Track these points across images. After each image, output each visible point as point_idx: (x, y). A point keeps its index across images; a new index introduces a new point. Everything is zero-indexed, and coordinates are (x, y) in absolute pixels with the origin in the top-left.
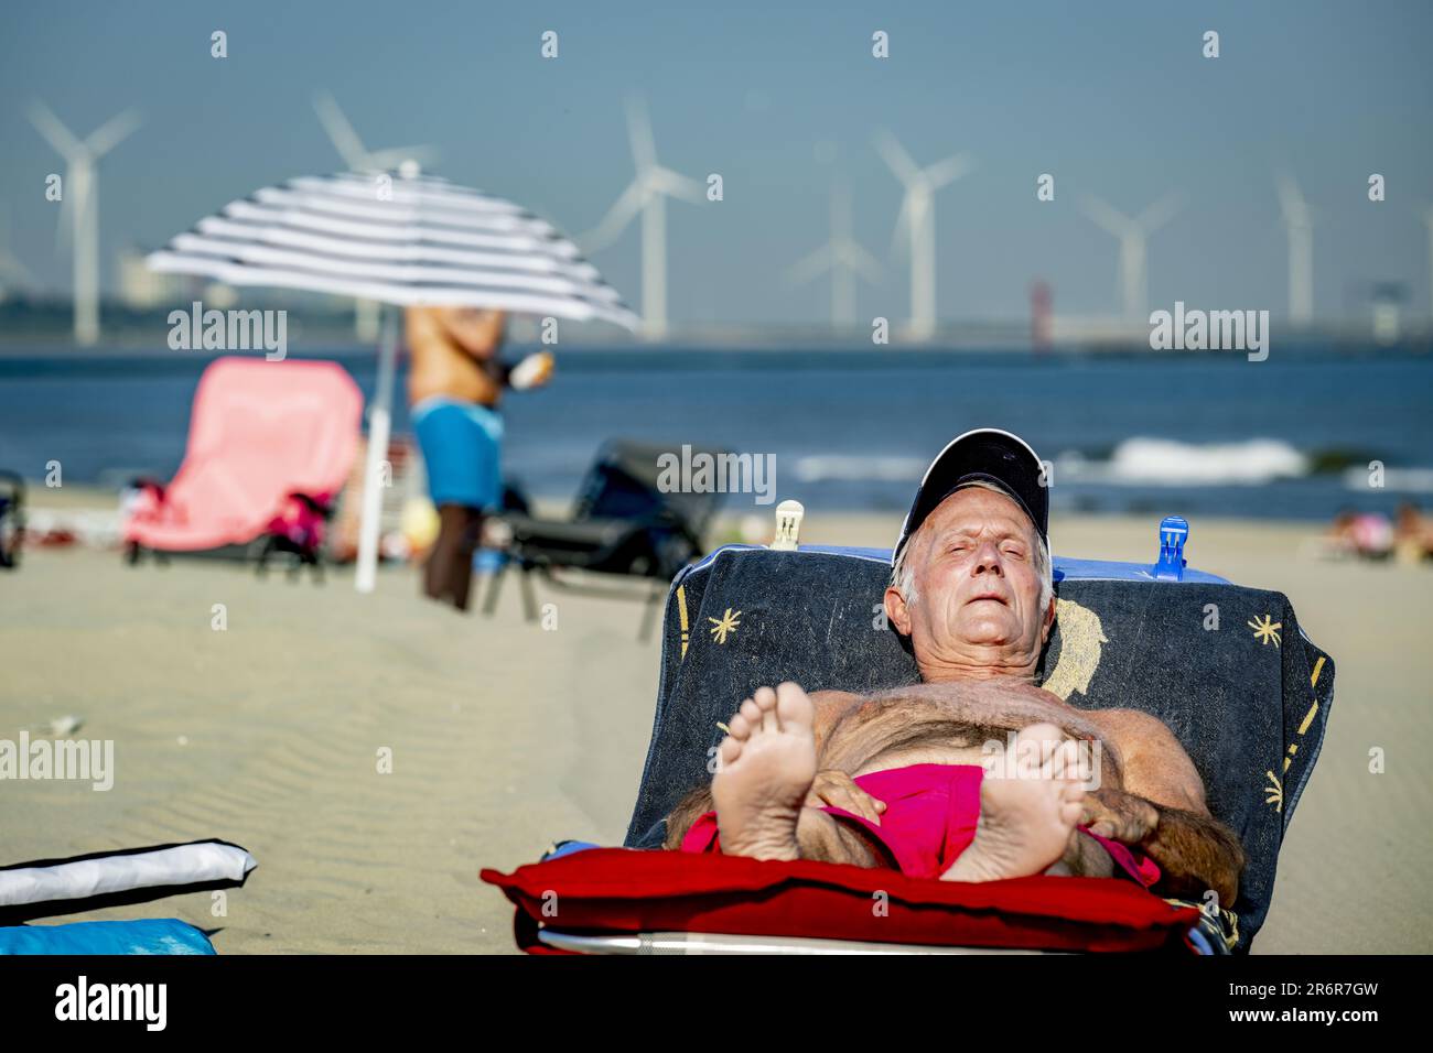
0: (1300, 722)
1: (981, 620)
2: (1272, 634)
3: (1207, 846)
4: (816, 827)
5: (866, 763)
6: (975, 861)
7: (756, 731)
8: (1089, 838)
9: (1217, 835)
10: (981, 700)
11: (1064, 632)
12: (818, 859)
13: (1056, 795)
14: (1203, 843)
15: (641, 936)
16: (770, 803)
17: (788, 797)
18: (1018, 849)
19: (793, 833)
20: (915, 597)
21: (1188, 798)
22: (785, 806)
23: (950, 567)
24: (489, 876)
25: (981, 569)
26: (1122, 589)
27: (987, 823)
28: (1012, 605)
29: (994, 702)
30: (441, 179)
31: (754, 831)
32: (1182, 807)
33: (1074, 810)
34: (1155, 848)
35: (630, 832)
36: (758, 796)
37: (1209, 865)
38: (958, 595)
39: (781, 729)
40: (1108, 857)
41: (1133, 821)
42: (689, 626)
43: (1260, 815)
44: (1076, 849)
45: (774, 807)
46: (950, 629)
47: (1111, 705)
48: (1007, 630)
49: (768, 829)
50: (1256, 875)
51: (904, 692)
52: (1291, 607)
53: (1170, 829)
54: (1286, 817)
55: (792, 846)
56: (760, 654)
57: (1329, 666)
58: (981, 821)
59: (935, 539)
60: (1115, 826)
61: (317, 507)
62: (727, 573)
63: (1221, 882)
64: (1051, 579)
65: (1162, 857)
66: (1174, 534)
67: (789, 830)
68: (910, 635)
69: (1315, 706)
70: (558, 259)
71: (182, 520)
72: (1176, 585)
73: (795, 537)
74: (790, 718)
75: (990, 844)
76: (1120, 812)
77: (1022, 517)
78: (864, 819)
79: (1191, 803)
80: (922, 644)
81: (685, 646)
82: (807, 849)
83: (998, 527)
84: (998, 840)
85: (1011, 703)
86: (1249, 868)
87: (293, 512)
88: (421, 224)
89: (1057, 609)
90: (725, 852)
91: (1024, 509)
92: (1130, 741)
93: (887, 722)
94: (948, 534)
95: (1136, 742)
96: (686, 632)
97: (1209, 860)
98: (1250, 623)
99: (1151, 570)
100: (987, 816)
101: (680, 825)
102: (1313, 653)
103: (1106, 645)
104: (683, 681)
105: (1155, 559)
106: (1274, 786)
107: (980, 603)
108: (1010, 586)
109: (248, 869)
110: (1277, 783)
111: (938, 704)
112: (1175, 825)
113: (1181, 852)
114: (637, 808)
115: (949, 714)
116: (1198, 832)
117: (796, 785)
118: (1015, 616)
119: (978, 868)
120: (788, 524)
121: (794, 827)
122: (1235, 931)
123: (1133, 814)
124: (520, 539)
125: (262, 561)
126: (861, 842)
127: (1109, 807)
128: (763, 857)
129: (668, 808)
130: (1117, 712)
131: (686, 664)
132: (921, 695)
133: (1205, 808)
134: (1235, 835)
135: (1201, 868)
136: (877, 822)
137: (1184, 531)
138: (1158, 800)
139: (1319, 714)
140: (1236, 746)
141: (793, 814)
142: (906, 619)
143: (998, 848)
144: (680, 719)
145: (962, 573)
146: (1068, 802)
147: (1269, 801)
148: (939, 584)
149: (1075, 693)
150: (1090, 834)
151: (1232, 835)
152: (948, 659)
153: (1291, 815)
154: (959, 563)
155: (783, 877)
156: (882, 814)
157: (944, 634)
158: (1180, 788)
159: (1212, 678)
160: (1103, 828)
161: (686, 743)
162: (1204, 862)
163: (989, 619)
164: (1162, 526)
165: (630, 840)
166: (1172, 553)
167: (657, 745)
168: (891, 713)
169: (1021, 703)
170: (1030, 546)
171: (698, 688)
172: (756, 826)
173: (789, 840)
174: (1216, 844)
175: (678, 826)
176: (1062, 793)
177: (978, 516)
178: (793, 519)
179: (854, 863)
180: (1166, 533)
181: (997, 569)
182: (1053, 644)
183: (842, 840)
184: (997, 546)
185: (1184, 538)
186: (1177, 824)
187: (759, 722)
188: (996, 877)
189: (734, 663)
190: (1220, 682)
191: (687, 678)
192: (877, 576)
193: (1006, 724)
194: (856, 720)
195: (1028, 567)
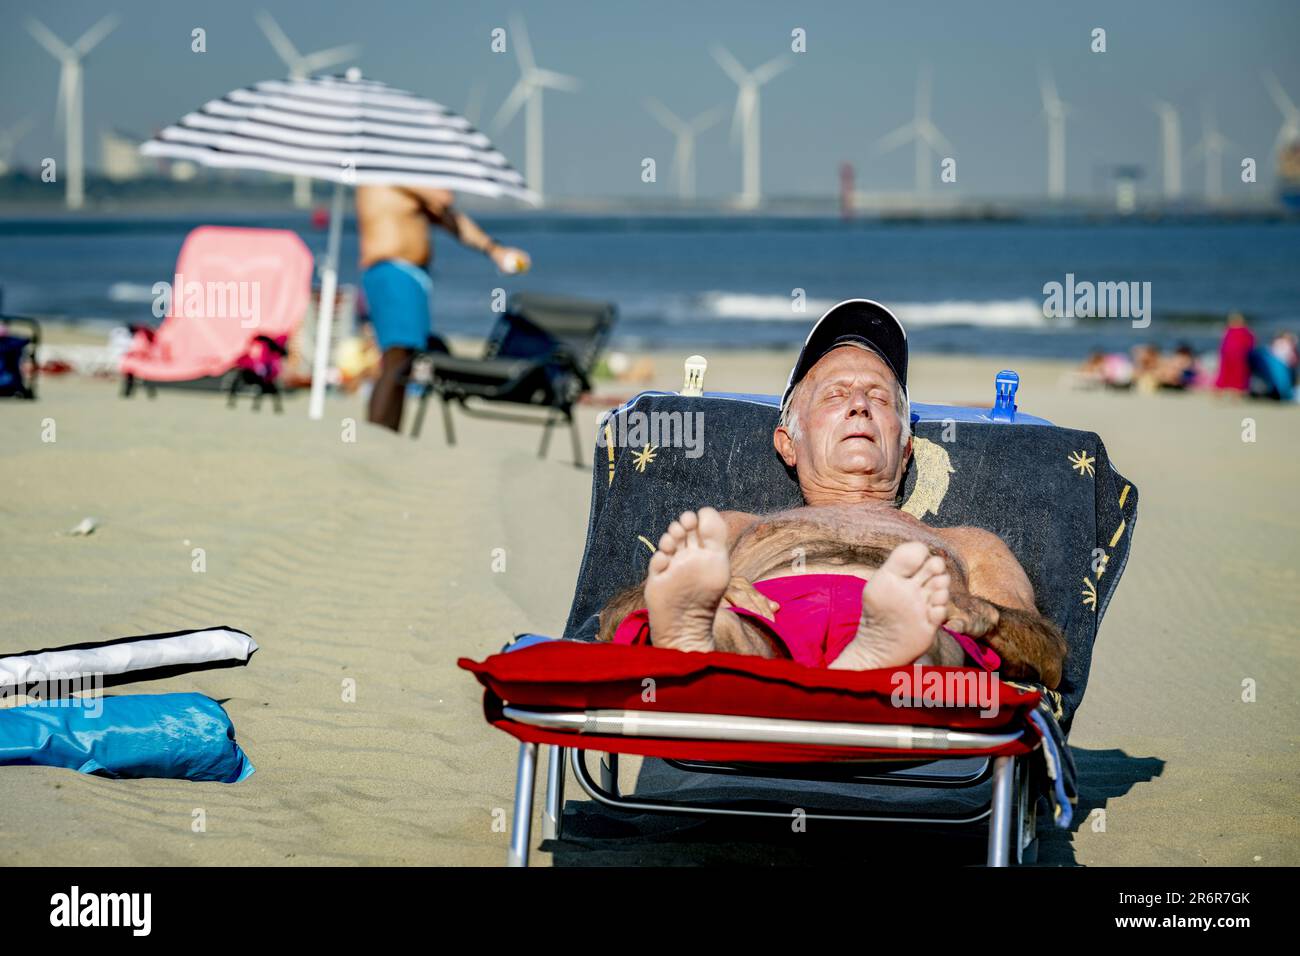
0: (1111, 537)
1: (854, 453)
2: (1088, 466)
3: (1038, 639)
4: (724, 623)
6: (857, 653)
7: (681, 547)
8: (945, 633)
9: (1045, 631)
10: (854, 521)
11: (919, 464)
12: (727, 650)
13: (925, 600)
14: (1035, 636)
15: (587, 712)
16: (692, 605)
17: (707, 601)
18: (893, 644)
19: (710, 630)
20: (799, 435)
21: (1021, 599)
22: (704, 607)
23: (828, 411)
24: (465, 663)
25: (853, 413)
27: (867, 623)
28: (878, 442)
29: (865, 522)
30: (377, 83)
31: (679, 628)
32: (1016, 607)
33: (939, 612)
34: (996, 641)
35: (569, 624)
36: (682, 599)
37: (1039, 654)
38: (834, 433)
39: (701, 545)
40: (959, 648)
41: (978, 619)
42: (615, 457)
43: (1078, 614)
44: (936, 643)
45: (693, 608)
46: (827, 460)
47: (958, 523)
48: (874, 463)
49: (690, 626)
50: (1075, 662)
51: (793, 514)
52: (1102, 444)
53: (1008, 626)
54: (1100, 615)
55: (709, 640)
56: (672, 480)
57: (1133, 493)
58: (863, 620)
59: (816, 388)
60: (965, 623)
61: (275, 346)
63: (1049, 668)
64: (909, 421)
65: (1002, 648)
66: (1007, 385)
67: (708, 627)
68: (795, 467)
69: (1123, 524)
70: (474, 148)
71: (167, 357)
72: (1009, 426)
73: (700, 386)
74: (709, 536)
75: (869, 639)
76: (969, 612)
77: (886, 371)
78: (761, 617)
79: (1023, 603)
80: (805, 473)
81: (612, 474)
82: (719, 642)
83: (867, 379)
84: (878, 636)
85: (879, 524)
86: (1069, 656)
87: (256, 351)
88: (363, 119)
89: (913, 445)
90: (654, 645)
91: (888, 364)
92: (974, 554)
93: (779, 541)
94: (826, 384)
95: (978, 554)
96: (612, 462)
97: (1038, 650)
98: (1069, 457)
99: (988, 413)
100: (868, 616)
101: (611, 620)
102: (1120, 482)
103: (954, 474)
104: (611, 502)
105: (991, 404)
106: (1089, 589)
107: (853, 440)
108: (877, 427)
109: (251, 651)
110: (1092, 588)
111: (820, 525)
112: (1013, 622)
113: (1017, 644)
114: (574, 606)
115: (828, 533)
116: (1031, 628)
117: (713, 591)
118: (880, 450)
119: (861, 660)
120: (694, 375)
121: (711, 625)
122: (1059, 707)
123: (979, 613)
124: (440, 373)
125: (234, 390)
126: (760, 636)
127: (960, 608)
128: (687, 650)
129: (598, 606)
130: (963, 530)
131: (613, 488)
132: (806, 518)
133: (1034, 607)
134: (1059, 630)
135: (1033, 657)
136: (772, 618)
137: (1015, 382)
138: (998, 603)
139: (1126, 531)
140: (1059, 556)
141: (710, 614)
142: (792, 453)
143: (878, 643)
144: (609, 533)
145: (838, 416)
146: (934, 605)
147: (1086, 601)
148: (819, 425)
149: (928, 513)
150: (945, 629)
151: (1057, 629)
152: (826, 485)
153: (1103, 613)
154: (836, 408)
155: (703, 666)
156: (776, 613)
157: (824, 466)
158: (1014, 591)
159: (1039, 502)
160: (955, 625)
161: (613, 553)
162: (1035, 652)
163: (860, 453)
164: (998, 377)
165: (569, 632)
166: (1006, 400)
167: (589, 555)
168: (781, 533)
169: (885, 524)
170: (892, 395)
171: (623, 508)
172: (680, 624)
173: (707, 636)
174: (1044, 636)
175: (611, 619)
176: (929, 599)
177: (851, 369)
178: (698, 371)
179: (755, 653)
180: (1001, 384)
181: (866, 413)
182: (911, 474)
183: (745, 634)
184: (866, 394)
185: (1015, 387)
186: (1014, 621)
187: (684, 539)
188: (875, 667)
189: (652, 487)
190: (1046, 504)
191: (614, 500)
192: (768, 418)
193: (874, 543)
194: (753, 538)
195: (891, 411)
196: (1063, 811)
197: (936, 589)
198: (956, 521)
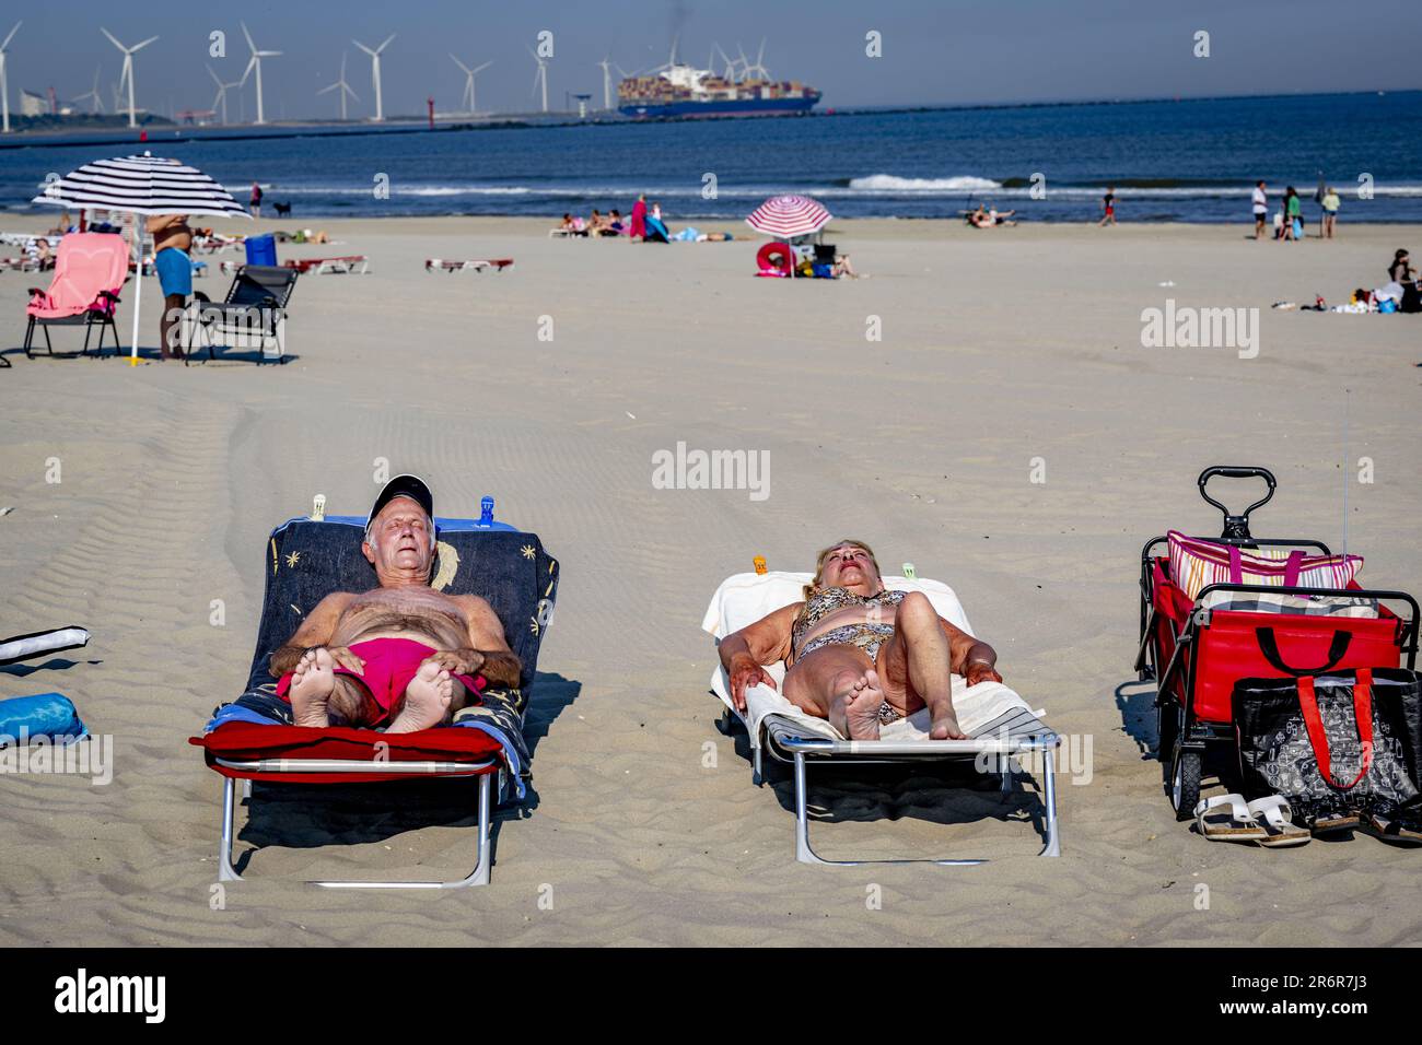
0: (546, 590)
1: (404, 559)
2: (531, 553)
3: (506, 667)
5: (356, 638)
6: (405, 720)
7: (308, 670)
9: (509, 661)
10: (406, 599)
13: (439, 694)
14: (504, 665)
15: (261, 761)
16: (315, 700)
17: (323, 697)
18: (424, 717)
20: (376, 547)
21: (497, 642)
22: (321, 700)
23: (391, 535)
25: (404, 536)
26: (466, 535)
27: (410, 705)
28: (418, 551)
29: (412, 599)
32: (494, 649)
34: (483, 672)
35: (256, 658)
36: (310, 697)
37: (506, 674)
38: (395, 547)
39: (318, 669)
41: (473, 662)
42: (277, 558)
43: (528, 641)
46: (391, 562)
47: (462, 593)
48: (416, 562)
49: (314, 710)
51: (374, 595)
52: (539, 540)
53: (489, 661)
54: (541, 637)
56: (308, 572)
57: (557, 565)
59: (384, 522)
60: (465, 668)
62: (293, 532)
63: (512, 679)
64: (435, 534)
65: (486, 675)
66: (487, 504)
67: (323, 710)
68: (374, 564)
69: (552, 582)
72: (489, 531)
73: (321, 515)
74: (322, 664)
75: (411, 713)
76: (467, 660)
77: (421, 510)
78: (357, 673)
79: (499, 644)
80: (380, 568)
81: (276, 566)
83: (411, 516)
84: (415, 712)
85: (420, 600)
89: (438, 548)
91: (422, 506)
92: (471, 611)
93: (365, 614)
94: (390, 520)
95: (474, 613)
96: (276, 561)
97: (506, 670)
98: (521, 549)
99: (478, 524)
100: (409, 700)
101: (277, 664)
102: (549, 560)
103: (459, 563)
104: (276, 584)
105: (479, 518)
106: (534, 623)
107: (404, 551)
108: (417, 543)
109: (87, 639)
110: (536, 622)
111: (388, 603)
112: (492, 656)
113: (494, 671)
115: (392, 609)
116: (502, 661)
117: (326, 692)
118: (419, 555)
119: (407, 724)
120: (319, 509)
123: (473, 659)
126: (355, 687)
130: (465, 596)
131: (277, 575)
132: (380, 598)
133: (505, 645)
135: (503, 677)
136: (362, 673)
137: (492, 503)
138: (484, 648)
139: (554, 585)
140: (517, 607)
141: (325, 703)
142: (372, 556)
143: (415, 715)
144: (275, 603)
145: (396, 538)
146: (444, 697)
147: (533, 632)
148: (386, 542)
149: (447, 585)
151: (516, 657)
152: (391, 576)
153: (543, 636)
154: (395, 532)
156: (364, 668)
157: (390, 566)
159: (505, 577)
161: (278, 614)
163: (407, 558)
164: (482, 500)
166: (487, 514)
167: (265, 616)
168: (367, 610)
169: (423, 599)
170: (425, 521)
171: (282, 588)
172: (310, 713)
173: (323, 714)
174: (509, 665)
176: (442, 693)
177: (402, 512)
178: (321, 504)
180: (484, 504)
181: (411, 536)
184: (411, 525)
185: (492, 506)
187: (308, 666)
189: (298, 576)
190: (510, 578)
191: (278, 584)
192: (359, 534)
193: (416, 614)
194: (352, 612)
195: (424, 532)
196: (521, 790)
197: (445, 688)
198: (461, 591)
